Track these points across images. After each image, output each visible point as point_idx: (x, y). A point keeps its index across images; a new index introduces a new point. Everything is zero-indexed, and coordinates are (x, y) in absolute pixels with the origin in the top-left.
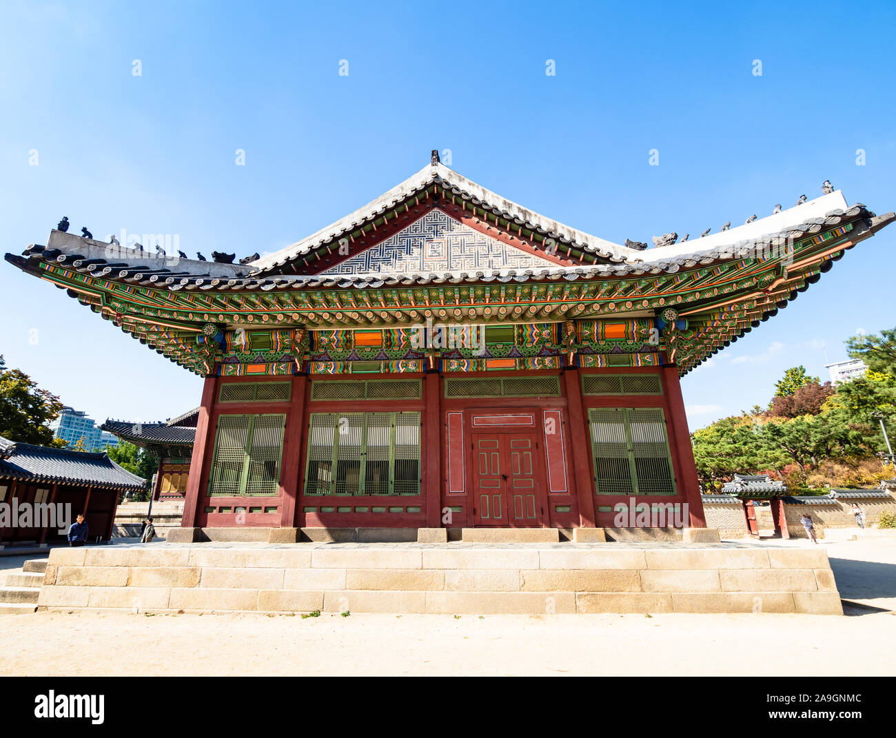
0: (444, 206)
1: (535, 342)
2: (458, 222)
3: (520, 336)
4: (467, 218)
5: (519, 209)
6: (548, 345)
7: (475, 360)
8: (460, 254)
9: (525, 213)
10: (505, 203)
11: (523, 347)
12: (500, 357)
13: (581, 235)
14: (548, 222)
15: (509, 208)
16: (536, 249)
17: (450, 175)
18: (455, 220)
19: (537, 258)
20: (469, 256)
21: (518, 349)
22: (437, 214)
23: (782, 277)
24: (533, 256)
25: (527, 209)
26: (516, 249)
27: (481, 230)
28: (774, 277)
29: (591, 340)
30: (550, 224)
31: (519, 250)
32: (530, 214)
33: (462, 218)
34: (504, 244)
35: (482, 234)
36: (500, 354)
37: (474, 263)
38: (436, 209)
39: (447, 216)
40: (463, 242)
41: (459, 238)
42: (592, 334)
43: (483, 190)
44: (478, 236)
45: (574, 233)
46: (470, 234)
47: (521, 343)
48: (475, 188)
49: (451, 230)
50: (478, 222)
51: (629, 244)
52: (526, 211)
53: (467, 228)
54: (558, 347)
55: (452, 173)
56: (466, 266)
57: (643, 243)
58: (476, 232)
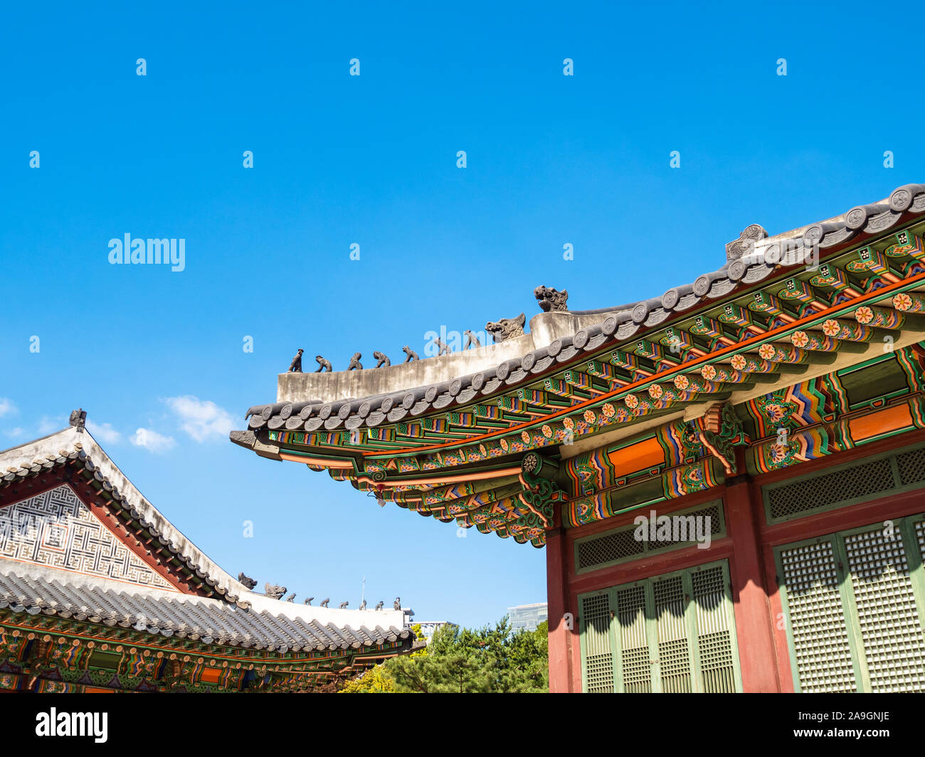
0: (77, 483)
1: (136, 674)
2: (87, 509)
3: (125, 664)
4: (98, 506)
5: (155, 513)
6: (148, 679)
7: (74, 685)
8: (81, 550)
9: (159, 519)
10: (142, 502)
11: (124, 678)
12: (100, 685)
13: (204, 560)
14: (178, 536)
15: (146, 509)
16: (159, 564)
17: (93, 449)
18: (84, 505)
19: (158, 574)
20: (90, 555)
21: (119, 679)
22: (64, 491)
23: (350, 666)
24: (154, 572)
25: (162, 517)
26: (139, 559)
27: (109, 525)
28: (345, 664)
29: (188, 680)
30: (179, 540)
31: (142, 561)
32: (164, 523)
33: (92, 504)
34: (129, 550)
35: (109, 532)
36: (100, 681)
37: (93, 565)
38: (66, 485)
39: (76, 497)
40: (87, 534)
41: (84, 529)
42: (190, 674)
43: (124, 480)
44: (104, 532)
45: (199, 555)
46: (95, 527)
47: (123, 672)
48: (117, 474)
49: (77, 517)
50: (108, 515)
51: (242, 578)
52: (160, 518)
53: (96, 520)
54: (157, 683)
55: (96, 448)
56: (84, 566)
57: (254, 580)
58: (104, 527)
